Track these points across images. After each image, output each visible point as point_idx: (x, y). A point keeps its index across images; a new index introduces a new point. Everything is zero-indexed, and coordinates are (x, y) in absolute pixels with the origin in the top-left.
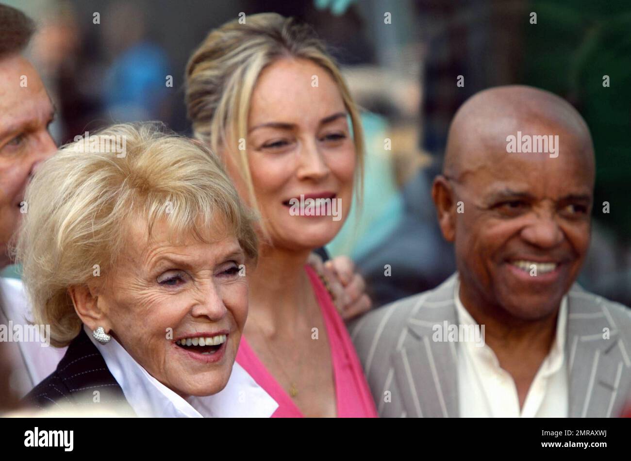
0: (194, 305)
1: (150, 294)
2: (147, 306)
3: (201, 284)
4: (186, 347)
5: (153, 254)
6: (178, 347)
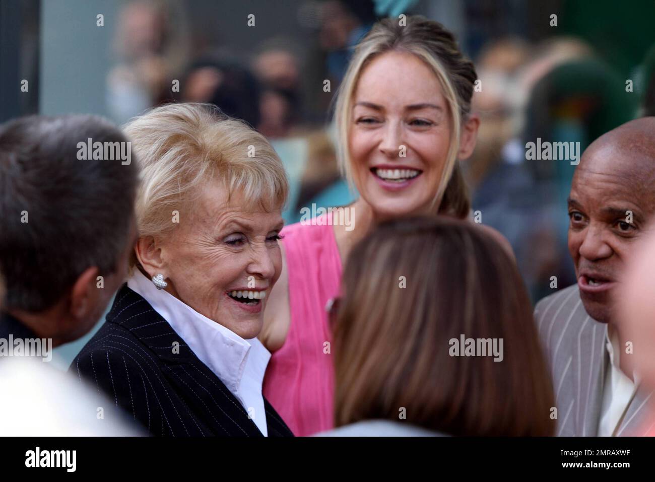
0: (251, 263)
1: (216, 251)
2: (214, 259)
3: (256, 247)
4: (236, 299)
5: (224, 217)
6: (230, 298)
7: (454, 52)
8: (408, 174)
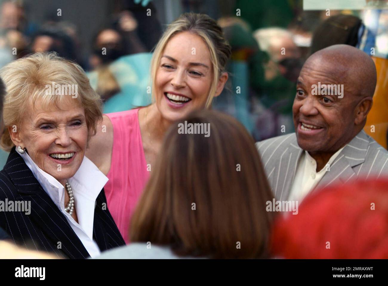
1: (36, 133)
3: (60, 130)
6: (50, 157)
7: (222, 38)
8: (183, 99)
